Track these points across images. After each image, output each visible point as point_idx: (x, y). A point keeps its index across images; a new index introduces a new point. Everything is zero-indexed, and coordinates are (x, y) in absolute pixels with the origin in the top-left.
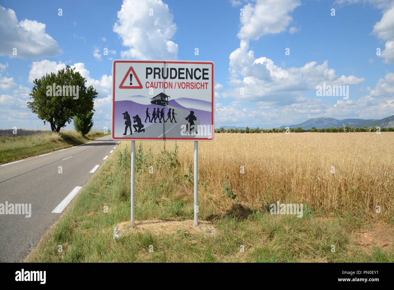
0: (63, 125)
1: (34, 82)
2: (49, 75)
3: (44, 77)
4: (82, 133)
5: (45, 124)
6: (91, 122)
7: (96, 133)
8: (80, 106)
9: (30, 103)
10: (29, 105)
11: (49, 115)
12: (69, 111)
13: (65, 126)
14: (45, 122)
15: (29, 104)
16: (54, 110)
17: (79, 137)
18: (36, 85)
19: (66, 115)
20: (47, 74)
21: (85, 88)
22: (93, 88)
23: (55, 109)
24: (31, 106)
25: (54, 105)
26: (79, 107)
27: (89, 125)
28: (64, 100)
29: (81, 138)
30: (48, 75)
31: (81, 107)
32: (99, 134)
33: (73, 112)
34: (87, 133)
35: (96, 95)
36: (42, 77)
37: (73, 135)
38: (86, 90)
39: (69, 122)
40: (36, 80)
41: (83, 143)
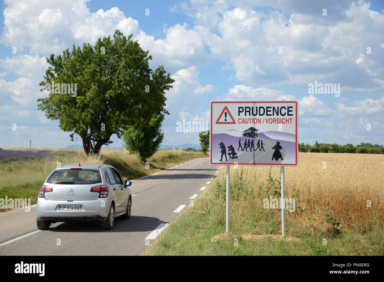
0: (106, 140)
1: (48, 61)
2: (79, 48)
3: (67, 51)
4: (141, 155)
5: (72, 140)
6: (159, 134)
7: (167, 156)
8: (140, 106)
9: (42, 100)
10: (41, 105)
11: (81, 123)
12: (119, 116)
13: (111, 142)
14: (72, 136)
15: (41, 102)
16: (91, 114)
17: (135, 164)
18: (51, 66)
19: (114, 123)
20: (74, 46)
21: (149, 71)
22: (165, 70)
23: (93, 112)
24: (44, 106)
25: (91, 105)
26: (138, 108)
27: (155, 140)
28: (110, 96)
29: (140, 164)
30: (77, 49)
31: (142, 107)
32: (173, 156)
33: (128, 117)
34: (151, 155)
35: (170, 84)
36: (64, 52)
37: (124, 160)
38: (151, 75)
39: (118, 135)
40: (52, 57)
41: (145, 175)
